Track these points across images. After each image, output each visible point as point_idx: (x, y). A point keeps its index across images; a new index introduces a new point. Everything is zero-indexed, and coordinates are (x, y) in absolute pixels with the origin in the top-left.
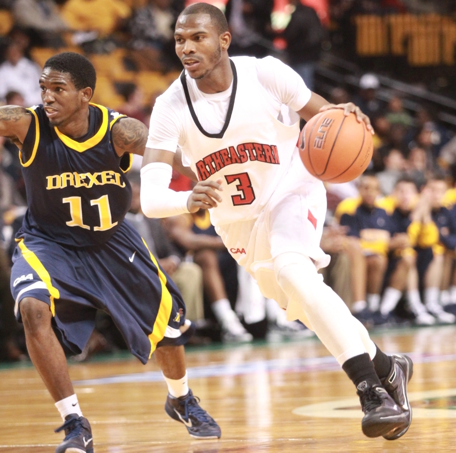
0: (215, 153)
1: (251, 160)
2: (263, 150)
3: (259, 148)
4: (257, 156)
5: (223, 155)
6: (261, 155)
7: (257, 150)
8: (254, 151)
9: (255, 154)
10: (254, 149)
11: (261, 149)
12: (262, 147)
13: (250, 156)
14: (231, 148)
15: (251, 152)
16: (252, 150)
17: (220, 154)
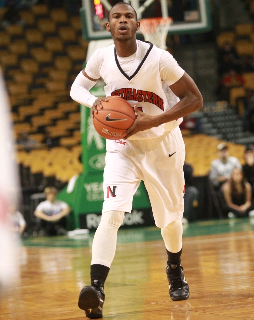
0: (125, 88)
1: (144, 101)
2: (152, 96)
3: (150, 95)
4: (148, 99)
5: (129, 92)
6: (150, 99)
7: (149, 95)
8: (147, 96)
9: (147, 98)
10: (147, 95)
11: (151, 95)
12: (152, 94)
13: (144, 99)
14: (134, 90)
15: (145, 96)
16: (146, 95)
17: (128, 91)
